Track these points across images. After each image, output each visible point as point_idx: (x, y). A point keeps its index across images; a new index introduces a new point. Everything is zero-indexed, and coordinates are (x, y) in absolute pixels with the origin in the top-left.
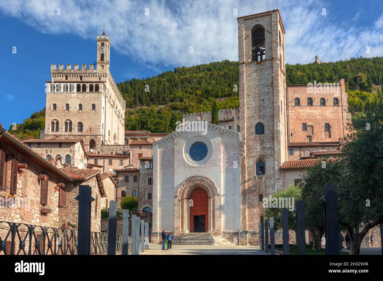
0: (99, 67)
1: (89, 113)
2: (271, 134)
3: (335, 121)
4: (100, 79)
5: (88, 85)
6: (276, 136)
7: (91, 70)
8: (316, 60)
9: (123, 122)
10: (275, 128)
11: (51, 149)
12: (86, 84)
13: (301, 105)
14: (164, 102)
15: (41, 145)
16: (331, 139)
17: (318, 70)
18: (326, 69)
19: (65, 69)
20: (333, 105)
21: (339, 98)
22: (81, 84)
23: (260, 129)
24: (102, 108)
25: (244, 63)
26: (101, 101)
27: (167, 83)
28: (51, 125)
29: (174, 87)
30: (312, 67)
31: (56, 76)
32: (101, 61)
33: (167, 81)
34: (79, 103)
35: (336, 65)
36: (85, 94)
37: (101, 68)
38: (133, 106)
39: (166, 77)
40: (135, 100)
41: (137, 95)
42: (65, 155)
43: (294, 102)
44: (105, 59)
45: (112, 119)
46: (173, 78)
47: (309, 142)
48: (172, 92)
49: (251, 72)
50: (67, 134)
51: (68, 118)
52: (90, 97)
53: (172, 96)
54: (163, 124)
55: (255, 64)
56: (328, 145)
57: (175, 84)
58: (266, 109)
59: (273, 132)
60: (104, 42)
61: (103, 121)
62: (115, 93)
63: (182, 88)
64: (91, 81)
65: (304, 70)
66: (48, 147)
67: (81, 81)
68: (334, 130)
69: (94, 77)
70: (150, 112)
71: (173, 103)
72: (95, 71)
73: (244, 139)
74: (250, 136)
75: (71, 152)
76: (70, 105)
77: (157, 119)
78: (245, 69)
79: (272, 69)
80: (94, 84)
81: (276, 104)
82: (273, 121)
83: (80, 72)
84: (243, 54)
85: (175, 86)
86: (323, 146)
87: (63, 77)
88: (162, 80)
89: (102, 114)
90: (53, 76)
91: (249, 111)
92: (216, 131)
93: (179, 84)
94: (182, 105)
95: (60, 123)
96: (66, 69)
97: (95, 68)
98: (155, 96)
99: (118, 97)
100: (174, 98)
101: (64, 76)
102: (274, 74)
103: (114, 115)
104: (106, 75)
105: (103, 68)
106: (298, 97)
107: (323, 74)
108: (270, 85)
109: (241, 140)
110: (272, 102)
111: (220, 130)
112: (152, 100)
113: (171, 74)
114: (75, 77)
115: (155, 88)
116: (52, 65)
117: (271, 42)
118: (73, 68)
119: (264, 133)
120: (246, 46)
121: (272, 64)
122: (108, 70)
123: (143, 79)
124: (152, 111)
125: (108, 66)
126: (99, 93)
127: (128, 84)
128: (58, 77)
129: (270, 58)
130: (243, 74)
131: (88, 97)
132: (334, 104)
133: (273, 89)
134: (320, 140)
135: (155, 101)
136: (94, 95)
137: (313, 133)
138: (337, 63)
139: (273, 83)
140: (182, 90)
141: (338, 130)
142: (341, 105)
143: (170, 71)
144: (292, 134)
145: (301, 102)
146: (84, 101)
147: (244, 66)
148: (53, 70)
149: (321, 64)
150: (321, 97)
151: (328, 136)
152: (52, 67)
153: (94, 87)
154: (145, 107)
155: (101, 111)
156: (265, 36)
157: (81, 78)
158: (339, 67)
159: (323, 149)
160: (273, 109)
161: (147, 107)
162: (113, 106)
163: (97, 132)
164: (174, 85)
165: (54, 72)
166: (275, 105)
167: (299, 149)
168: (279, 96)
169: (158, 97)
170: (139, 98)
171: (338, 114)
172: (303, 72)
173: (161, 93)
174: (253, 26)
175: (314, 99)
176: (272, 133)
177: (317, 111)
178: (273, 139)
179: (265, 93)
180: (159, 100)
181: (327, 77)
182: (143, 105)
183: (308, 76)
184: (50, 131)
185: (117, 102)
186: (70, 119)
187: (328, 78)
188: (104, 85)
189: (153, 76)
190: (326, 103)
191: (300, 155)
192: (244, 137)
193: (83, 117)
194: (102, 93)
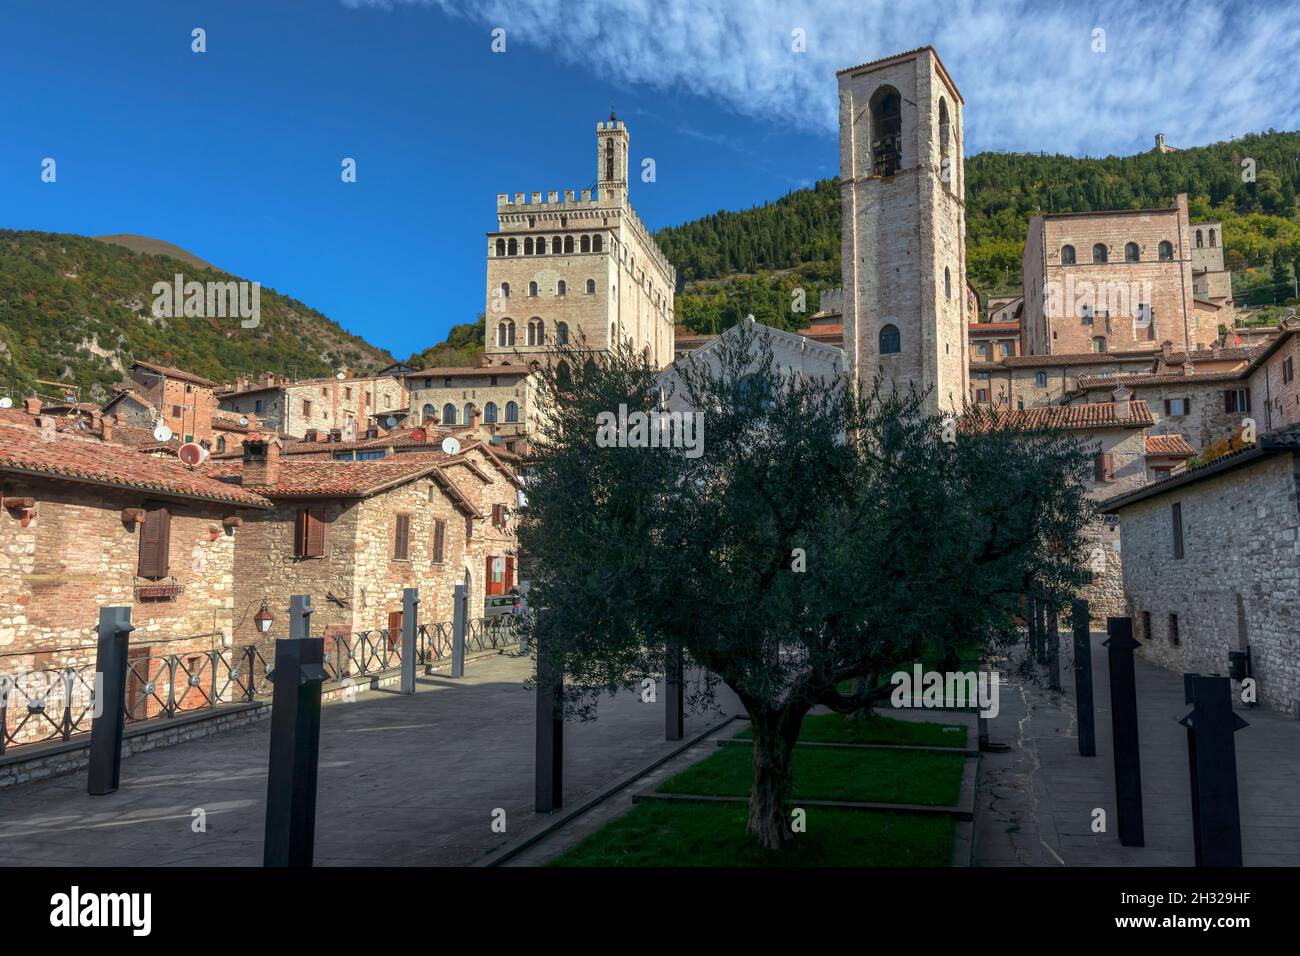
0: (603, 195)
1: (580, 300)
2: (916, 351)
3: (1164, 298)
4: (605, 223)
5: (577, 238)
6: (926, 357)
7: (586, 202)
8: (1158, 145)
9: (670, 316)
10: (925, 337)
11: (474, 389)
12: (573, 235)
13: (1078, 262)
14: (788, 263)
15: (453, 382)
16: (1154, 342)
17: (1159, 167)
18: (1178, 165)
19: (528, 202)
20: (1157, 259)
21: (1174, 241)
22: (563, 237)
23: (889, 339)
24: (611, 287)
25: (851, 181)
26: (606, 273)
27: (796, 219)
28: (498, 331)
29: (812, 227)
30: (1145, 163)
31: (510, 219)
32: (607, 180)
33: (796, 213)
34: (559, 279)
35: (1206, 152)
36: (571, 258)
37: (607, 196)
38: (718, 273)
39: (795, 203)
40: (722, 260)
41: (727, 249)
42: (505, 403)
43: (1060, 256)
44: (615, 177)
45: (639, 311)
46: (810, 205)
47: (1098, 351)
48: (807, 238)
49: (869, 203)
50: (533, 349)
51: (535, 315)
52: (582, 265)
53: (807, 248)
54: (772, 316)
55: (878, 181)
56: (1133, 359)
57: (814, 220)
58: (905, 290)
59: (921, 347)
60: (613, 137)
61: (612, 318)
62: (646, 252)
63: (829, 227)
64: (586, 227)
65: (1124, 172)
66: (468, 386)
67: (562, 228)
68: (1163, 320)
69: (592, 217)
70: (755, 285)
71: (809, 263)
72: (593, 205)
73: (852, 366)
74: (867, 357)
75: (517, 395)
76: (538, 284)
77: (767, 303)
78: (854, 197)
79: (918, 193)
80: (591, 235)
81: (927, 278)
82: (921, 320)
83: (562, 208)
84: (851, 160)
85: (815, 224)
86: (1121, 363)
87: (524, 220)
88: (785, 210)
89: (611, 301)
90: (503, 221)
91: (866, 297)
92: (790, 347)
93: (825, 218)
94: (828, 269)
95: (517, 325)
96: (530, 204)
97: (595, 198)
98: (768, 250)
99: (653, 261)
100: (810, 252)
101: (527, 219)
102: (921, 206)
103: (645, 302)
104: (619, 212)
105: (612, 197)
106: (1070, 243)
107: (1171, 179)
108: (912, 232)
109: (846, 368)
110: (917, 274)
111: (798, 345)
112: (761, 259)
113: (806, 195)
114: (551, 219)
115: (767, 231)
116: (499, 196)
117: (915, 128)
118: (545, 201)
119: (898, 350)
120: (856, 141)
121: (917, 180)
122: (623, 200)
123: (742, 212)
124: (759, 284)
125: (624, 191)
126: (603, 254)
127: (709, 224)
128: (513, 221)
129: (914, 166)
130: (851, 209)
131: (579, 263)
132: (1162, 256)
133: (920, 242)
134: (1127, 346)
135: (768, 261)
136: (591, 259)
137: (1108, 329)
138: (1208, 149)
139: (919, 227)
140: (830, 234)
141: (1173, 319)
142: (1178, 259)
143: (806, 190)
144: (1055, 334)
145: (1077, 256)
146: (569, 275)
147: (853, 189)
148: (501, 207)
149: (1168, 153)
150: (1128, 241)
151: (1146, 337)
152: (499, 200)
153: (591, 242)
154: (745, 276)
155: (606, 295)
156: (902, 112)
157: (564, 221)
158: (1213, 158)
159: (1121, 370)
160: (921, 292)
161: (749, 276)
162: (640, 283)
163: (599, 343)
164: (812, 223)
165: (505, 211)
166: (924, 280)
167: (1062, 372)
168: (933, 258)
169: (775, 252)
170: (732, 255)
171: (1171, 281)
172: (1120, 177)
173: (781, 243)
174: (874, 90)
175: (1111, 247)
176: (918, 349)
177: (1117, 276)
178: (919, 363)
179: (901, 252)
180: (776, 259)
181: (1180, 184)
182: (740, 271)
183: (1132, 184)
184: (497, 344)
185: (653, 273)
186: (539, 316)
187: (1183, 186)
188: (613, 235)
189: (766, 202)
190: (1141, 256)
191: (1064, 387)
192: (853, 361)
193: (569, 311)
194: (608, 253)
